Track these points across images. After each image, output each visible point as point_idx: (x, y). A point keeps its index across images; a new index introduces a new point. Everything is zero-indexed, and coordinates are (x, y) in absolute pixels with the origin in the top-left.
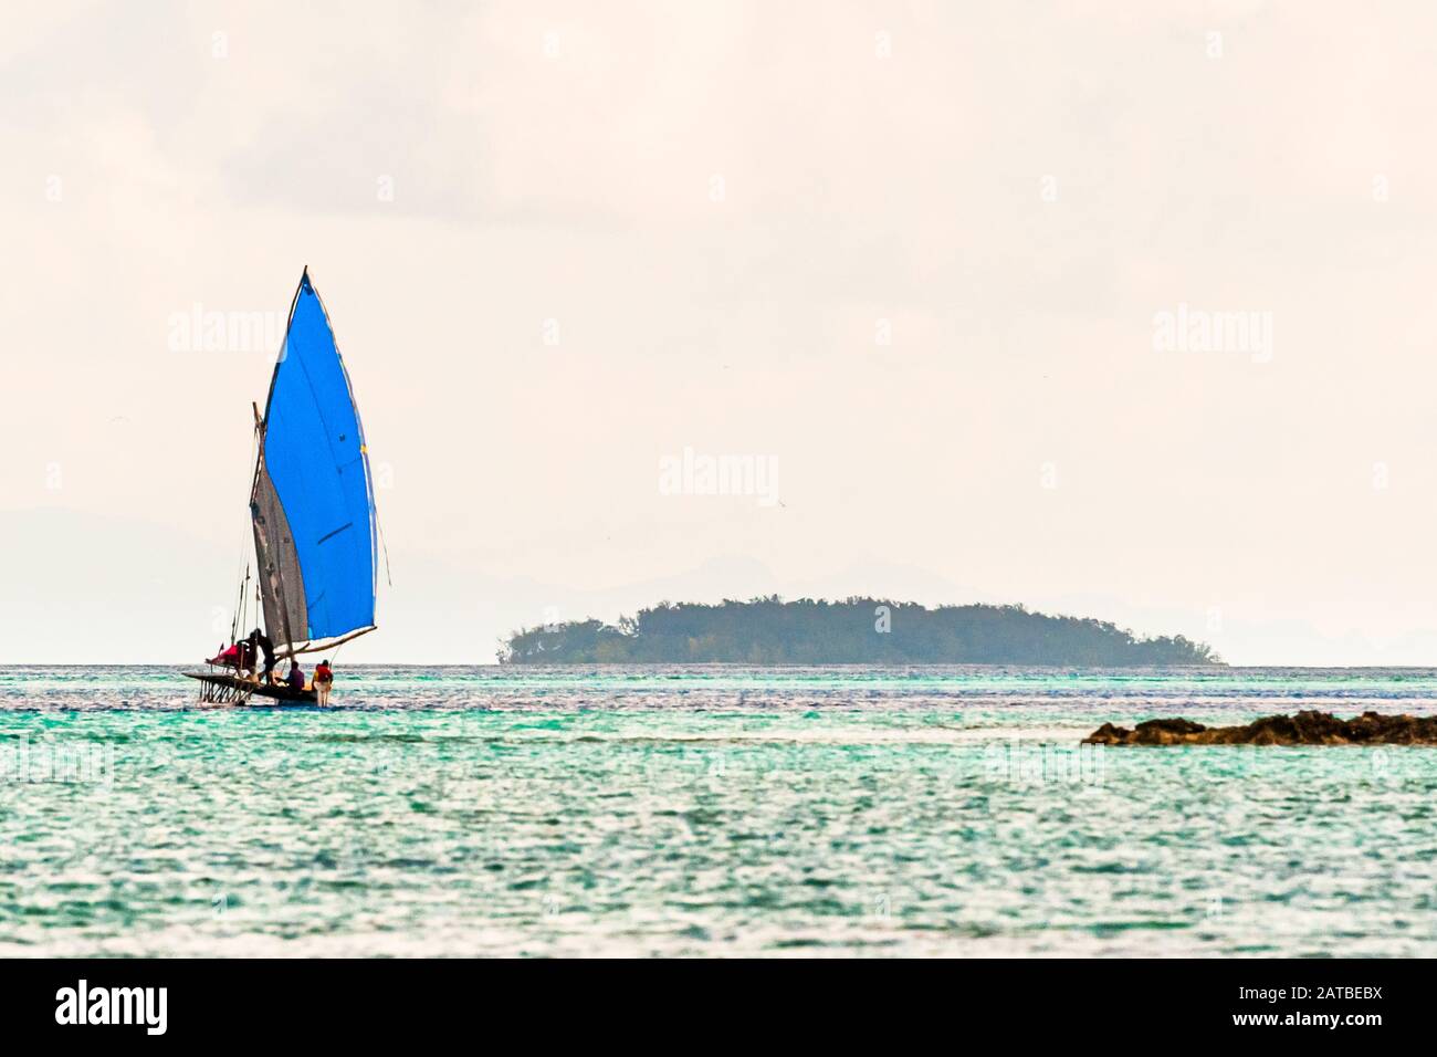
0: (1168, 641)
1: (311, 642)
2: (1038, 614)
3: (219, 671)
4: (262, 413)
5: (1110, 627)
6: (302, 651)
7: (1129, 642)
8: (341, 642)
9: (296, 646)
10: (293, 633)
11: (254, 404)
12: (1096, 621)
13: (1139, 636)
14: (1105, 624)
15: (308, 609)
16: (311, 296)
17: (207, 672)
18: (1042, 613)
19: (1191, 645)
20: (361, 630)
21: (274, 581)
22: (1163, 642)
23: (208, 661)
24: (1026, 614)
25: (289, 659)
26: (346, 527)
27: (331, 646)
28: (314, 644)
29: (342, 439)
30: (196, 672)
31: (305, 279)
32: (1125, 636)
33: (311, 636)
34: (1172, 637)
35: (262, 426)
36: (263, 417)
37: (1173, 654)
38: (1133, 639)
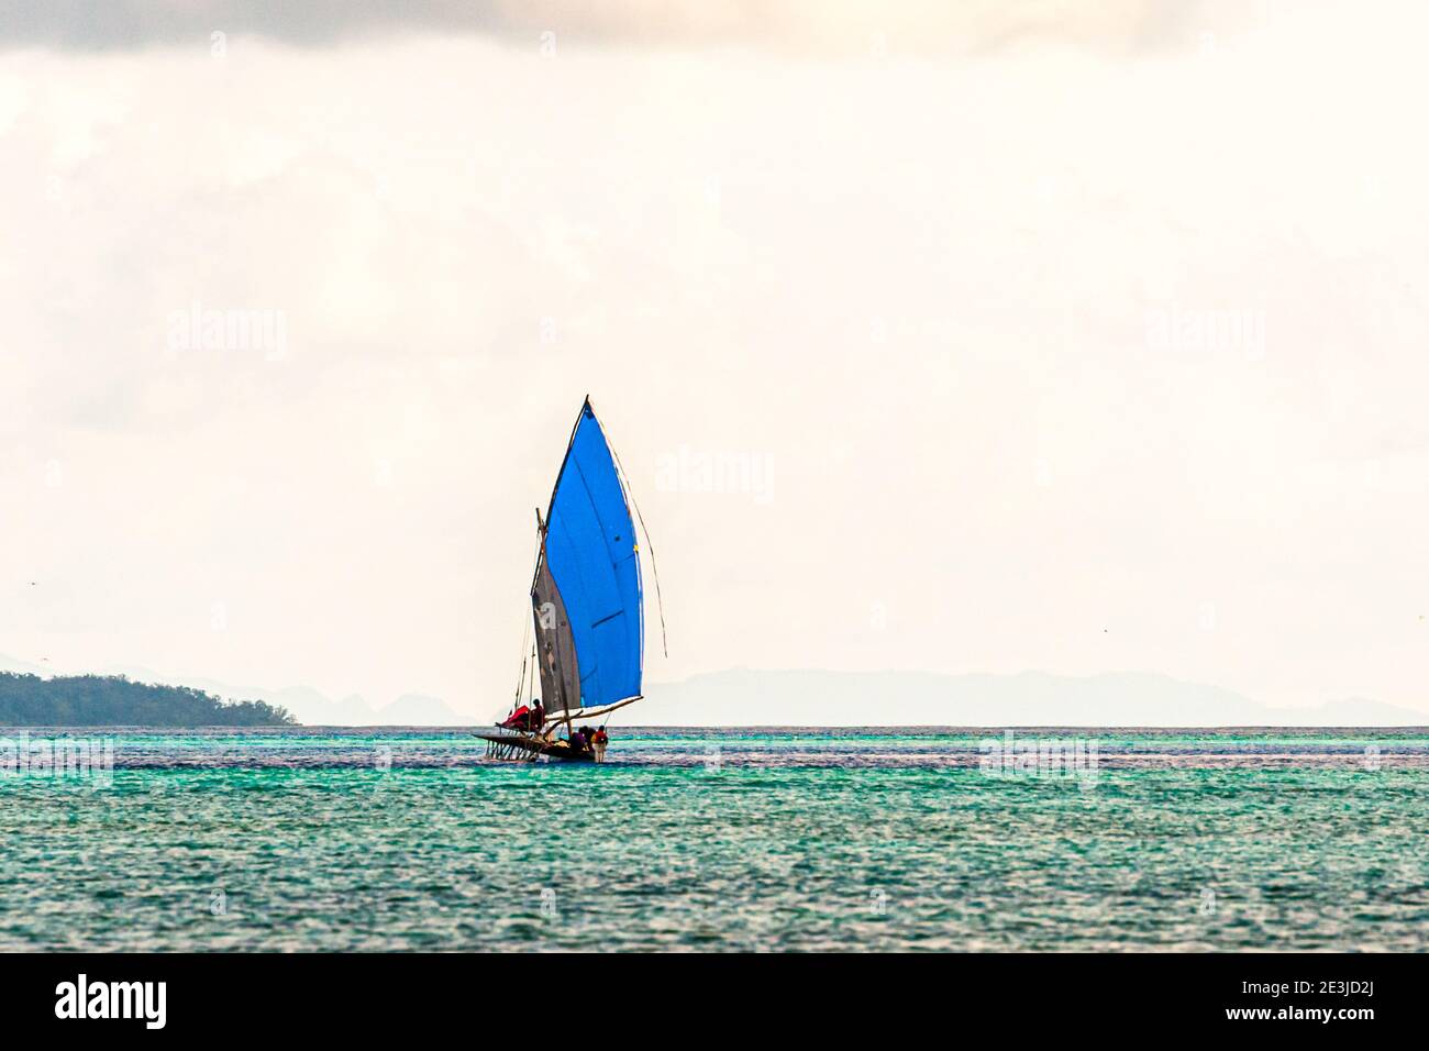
0: (251, 706)
1: (584, 709)
2: (138, 683)
3: (506, 732)
4: (544, 517)
5: (201, 694)
6: (577, 716)
7: (216, 707)
8: (612, 709)
9: (572, 713)
10: (569, 701)
11: (537, 510)
12: (188, 689)
13: (225, 701)
14: (196, 692)
15: (581, 682)
16: (593, 420)
17: (496, 733)
18: (142, 682)
19: (270, 708)
20: (629, 699)
21: (551, 658)
22: (246, 706)
23: (498, 725)
24: (128, 683)
25: (565, 725)
26: (618, 614)
27: (602, 713)
28: (587, 711)
29: (617, 539)
30: (485, 733)
31: (587, 405)
32: (213, 701)
33: (583, 703)
34: (254, 702)
35: (544, 528)
36: (545, 521)
37: (255, 716)
38: (220, 704)
